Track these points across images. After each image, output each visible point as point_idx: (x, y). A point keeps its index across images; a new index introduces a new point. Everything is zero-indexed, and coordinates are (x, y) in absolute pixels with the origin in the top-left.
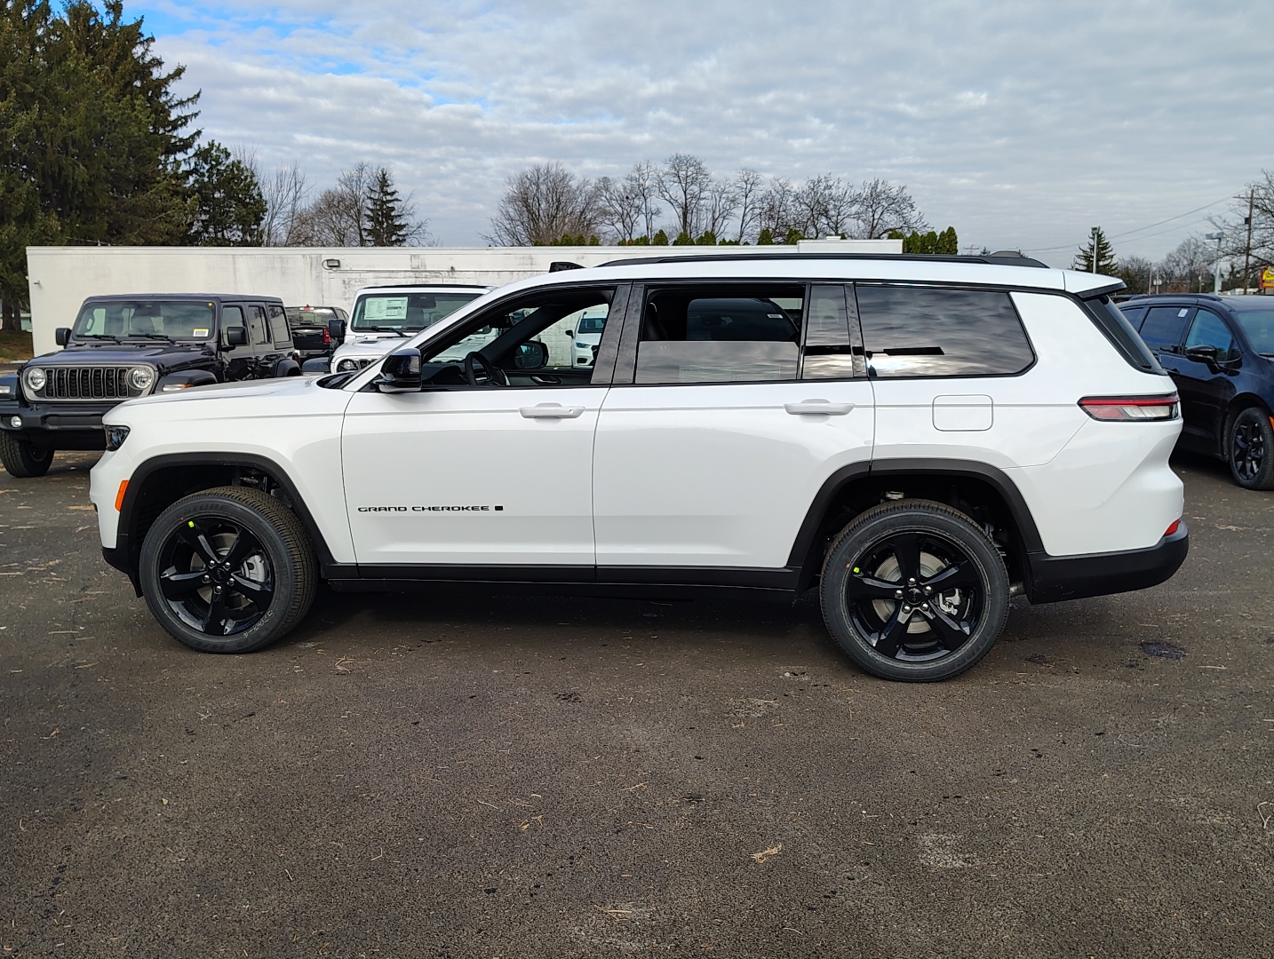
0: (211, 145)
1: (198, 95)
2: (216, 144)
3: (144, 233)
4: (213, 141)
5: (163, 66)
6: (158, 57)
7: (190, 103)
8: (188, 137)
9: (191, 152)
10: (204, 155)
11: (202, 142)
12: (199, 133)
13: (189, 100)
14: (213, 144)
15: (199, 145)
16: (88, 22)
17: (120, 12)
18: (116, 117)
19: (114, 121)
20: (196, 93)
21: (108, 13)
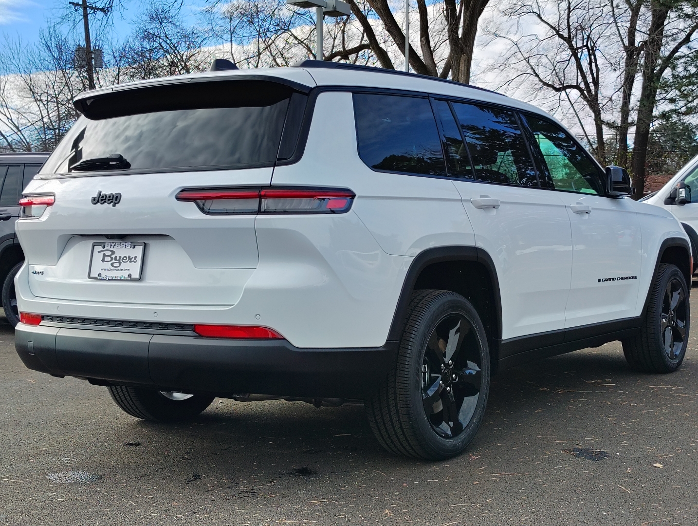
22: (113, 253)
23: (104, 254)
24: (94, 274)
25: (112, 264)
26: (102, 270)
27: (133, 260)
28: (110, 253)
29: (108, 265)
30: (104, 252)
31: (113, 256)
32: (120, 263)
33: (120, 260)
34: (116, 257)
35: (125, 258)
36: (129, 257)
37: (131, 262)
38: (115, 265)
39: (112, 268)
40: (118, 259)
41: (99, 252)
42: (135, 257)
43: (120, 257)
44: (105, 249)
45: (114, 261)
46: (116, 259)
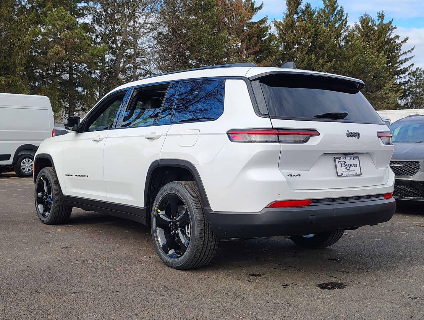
0: (417, 69)
1: (413, 49)
2: (420, 68)
3: (377, 108)
4: (418, 67)
5: (399, 38)
6: (398, 35)
7: (409, 53)
8: (407, 67)
9: (407, 73)
10: (414, 74)
11: (414, 69)
12: (413, 65)
13: (408, 51)
14: (418, 69)
15: (412, 70)
16: (368, 24)
17: (384, 18)
18: (370, 61)
19: (369, 63)
20: (412, 48)
21: (378, 20)
22: (345, 162)
23: (341, 163)
24: (339, 174)
25: (346, 168)
26: (342, 171)
27: (355, 166)
28: (343, 163)
29: (344, 169)
30: (341, 162)
31: (345, 164)
32: (350, 168)
33: (350, 166)
34: (347, 164)
35: (351, 165)
36: (353, 164)
37: (354, 167)
38: (347, 168)
39: (347, 170)
40: (348, 165)
41: (338, 162)
42: (356, 164)
43: (349, 164)
44: (341, 160)
45: (346, 167)
46: (347, 166)
